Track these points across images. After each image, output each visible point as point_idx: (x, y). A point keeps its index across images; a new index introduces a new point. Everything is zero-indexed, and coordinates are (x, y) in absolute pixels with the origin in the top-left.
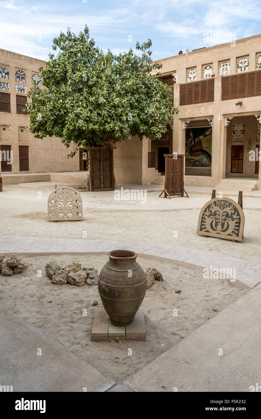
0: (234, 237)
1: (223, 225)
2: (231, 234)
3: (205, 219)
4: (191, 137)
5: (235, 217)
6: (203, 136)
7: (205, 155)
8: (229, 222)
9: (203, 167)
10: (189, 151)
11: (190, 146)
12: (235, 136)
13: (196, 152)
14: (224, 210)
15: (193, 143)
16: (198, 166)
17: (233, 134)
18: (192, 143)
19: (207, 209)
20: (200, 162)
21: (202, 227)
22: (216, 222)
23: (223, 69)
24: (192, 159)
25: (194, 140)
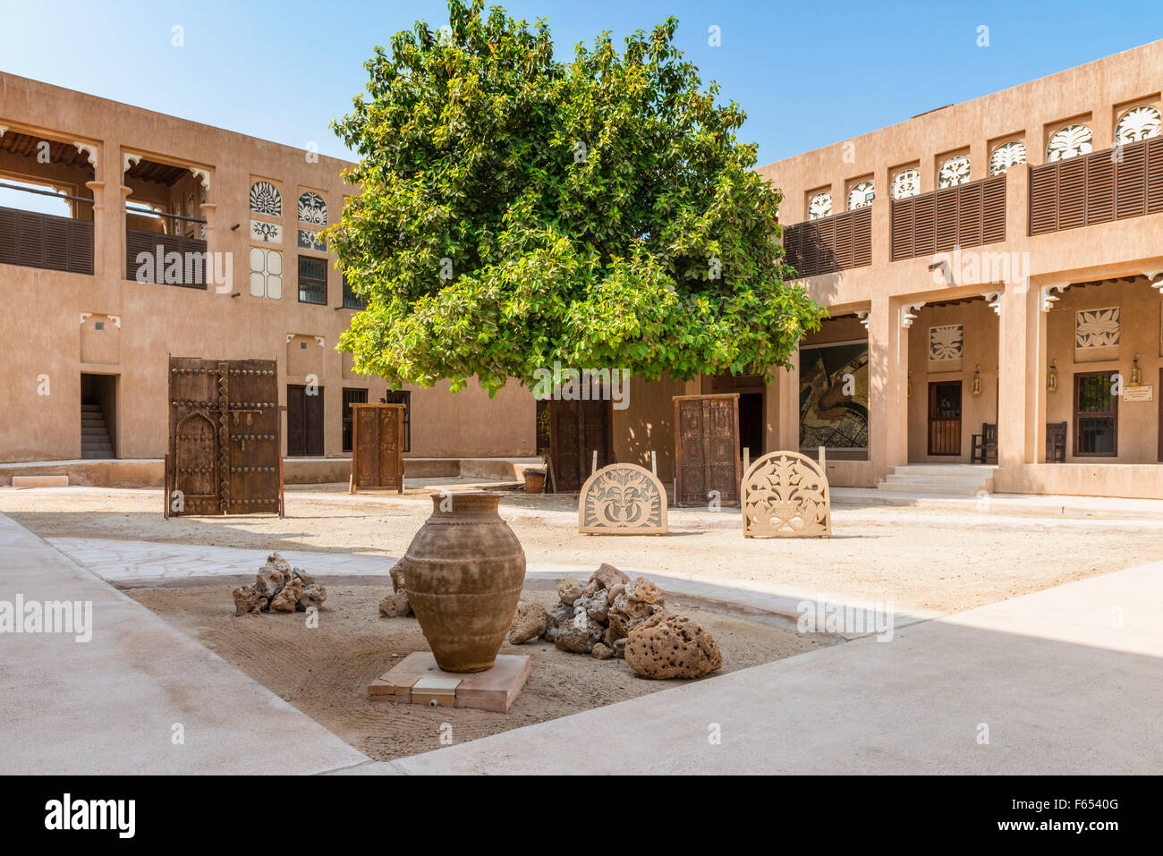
0: (653, 528)
1: (629, 510)
2: (647, 523)
3: (592, 503)
4: (820, 371)
5: (650, 494)
6: (852, 366)
7: (857, 415)
8: (639, 504)
9: (852, 446)
10: (816, 407)
11: (818, 394)
12: (937, 358)
13: (835, 410)
14: (628, 485)
15: (825, 384)
16: (840, 446)
17: (931, 352)
18: (822, 386)
19: (595, 486)
20: (845, 434)
21: (589, 519)
22: (615, 506)
23: (902, 187)
24: (823, 428)
25: (829, 377)
